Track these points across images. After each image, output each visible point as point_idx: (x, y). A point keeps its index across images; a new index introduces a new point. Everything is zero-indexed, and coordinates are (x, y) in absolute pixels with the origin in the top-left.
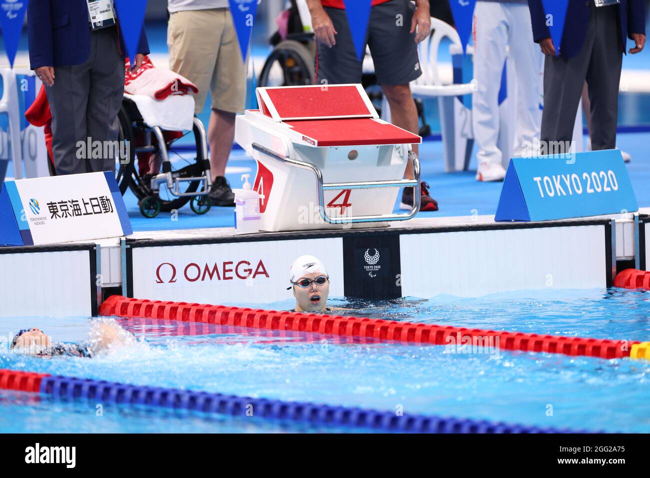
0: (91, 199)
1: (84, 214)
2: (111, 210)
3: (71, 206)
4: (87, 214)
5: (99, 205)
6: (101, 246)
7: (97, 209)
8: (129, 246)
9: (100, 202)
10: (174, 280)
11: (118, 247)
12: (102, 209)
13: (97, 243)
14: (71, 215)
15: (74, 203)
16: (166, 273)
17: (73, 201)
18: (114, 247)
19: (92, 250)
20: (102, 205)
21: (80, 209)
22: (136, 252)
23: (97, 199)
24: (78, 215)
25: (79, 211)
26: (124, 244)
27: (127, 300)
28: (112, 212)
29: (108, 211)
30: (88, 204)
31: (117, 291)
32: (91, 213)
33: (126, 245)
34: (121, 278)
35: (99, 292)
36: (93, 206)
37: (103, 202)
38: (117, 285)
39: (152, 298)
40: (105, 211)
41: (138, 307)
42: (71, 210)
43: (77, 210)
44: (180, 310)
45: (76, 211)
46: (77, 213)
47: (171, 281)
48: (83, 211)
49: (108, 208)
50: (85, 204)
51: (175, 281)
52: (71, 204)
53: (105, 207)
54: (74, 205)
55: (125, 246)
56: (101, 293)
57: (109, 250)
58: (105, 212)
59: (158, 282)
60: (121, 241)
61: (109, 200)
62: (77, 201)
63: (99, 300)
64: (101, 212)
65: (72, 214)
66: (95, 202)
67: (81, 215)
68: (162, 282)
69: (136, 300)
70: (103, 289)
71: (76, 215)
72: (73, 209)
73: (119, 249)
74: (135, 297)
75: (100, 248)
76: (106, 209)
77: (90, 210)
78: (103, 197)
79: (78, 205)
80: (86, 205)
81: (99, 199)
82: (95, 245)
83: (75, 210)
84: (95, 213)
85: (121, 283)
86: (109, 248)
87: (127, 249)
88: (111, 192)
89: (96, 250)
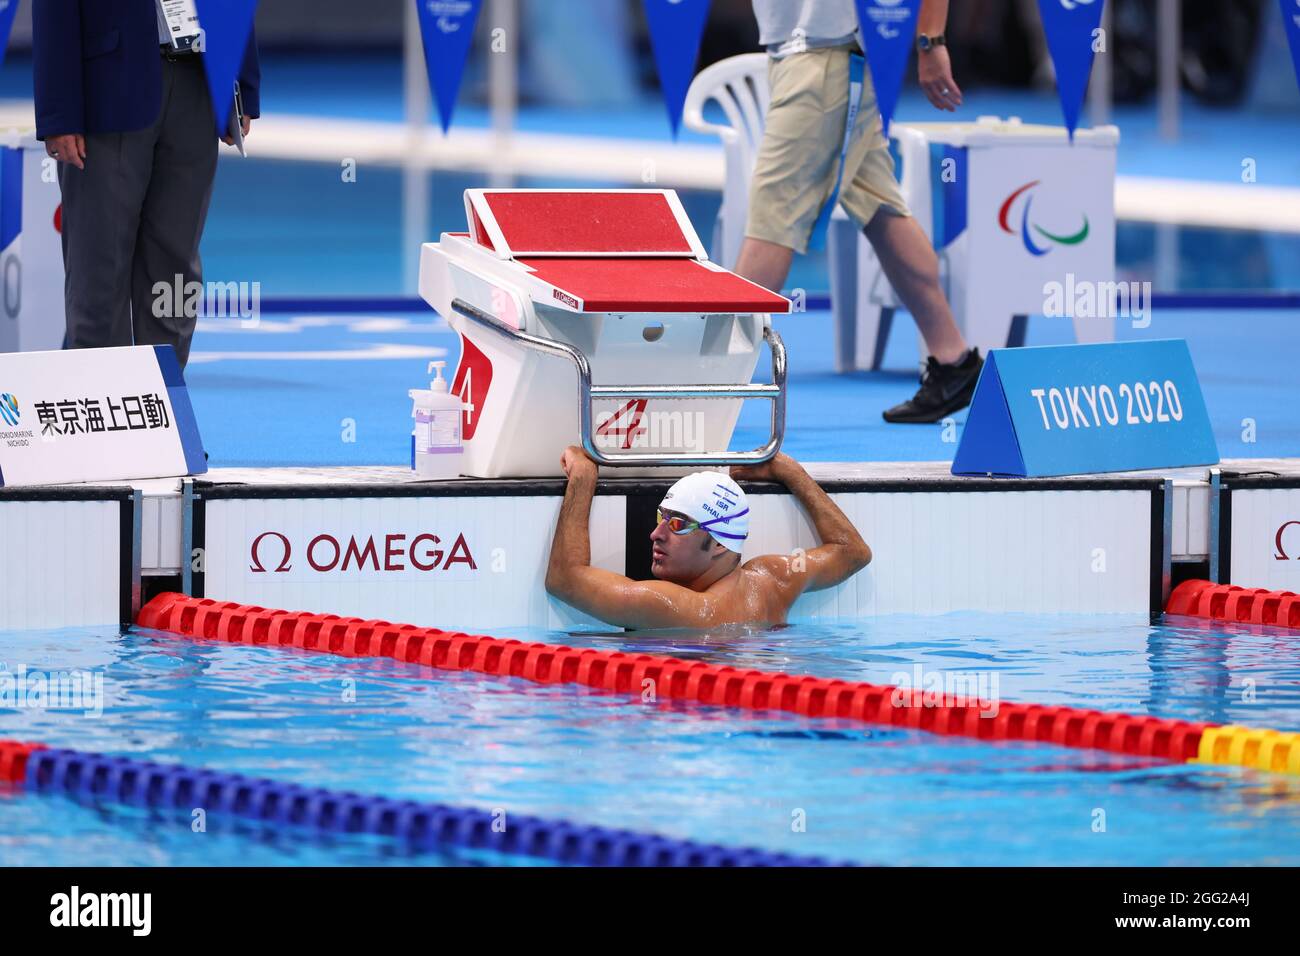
0: (124, 399)
1: (110, 429)
2: (165, 422)
3: (83, 412)
4: (116, 428)
5: (140, 412)
6: (144, 493)
7: (136, 420)
8: (199, 496)
9: (143, 405)
10: (285, 567)
11: (177, 497)
12: (147, 419)
13: (135, 486)
14: (82, 430)
15: (89, 406)
16: (271, 552)
17: (87, 402)
18: (169, 497)
19: (127, 501)
20: (147, 411)
21: (101, 419)
22: (213, 507)
23: (136, 398)
24: (98, 429)
25: (99, 422)
26: (189, 492)
27: (192, 602)
28: (167, 426)
29: (159, 425)
30: (118, 408)
31: (171, 584)
32: (125, 428)
33: (194, 492)
34: (182, 559)
35: (137, 585)
36: (128, 413)
37: (150, 406)
38: (173, 573)
39: (246, 600)
40: (152, 424)
41: (213, 618)
42: (82, 420)
43: (96, 419)
44: (300, 628)
45: (94, 422)
46: (95, 427)
47: (280, 569)
48: (108, 423)
49: (159, 418)
50: (112, 408)
51: (287, 570)
52: (83, 408)
53: (153, 416)
54: (90, 410)
55: (191, 496)
56: (140, 587)
57: (160, 503)
58: (151, 427)
59: (254, 570)
60: (183, 484)
61: (162, 402)
62: (97, 402)
63: (136, 598)
64: (144, 426)
65: (84, 427)
66: (132, 406)
67: (103, 429)
68: (261, 569)
69: (210, 602)
70: (144, 579)
71: (93, 430)
72: (88, 417)
73: (180, 500)
74: (208, 595)
75: (141, 497)
76: (154, 421)
77: (122, 420)
78: (151, 395)
79: (98, 409)
80: (114, 411)
81: (141, 400)
82: (132, 492)
83: (91, 419)
84: (132, 427)
85: (180, 569)
86: (160, 498)
87: (195, 502)
88: (167, 386)
89: (133, 501)
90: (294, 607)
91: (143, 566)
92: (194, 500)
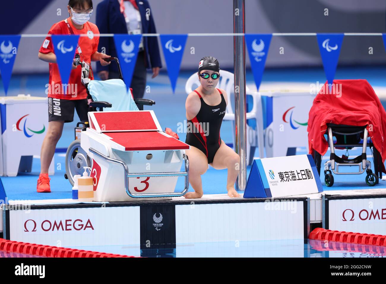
0: (301, 171)
1: (298, 180)
2: (311, 177)
3: (291, 175)
4: (299, 179)
5: (305, 174)
6: (310, 199)
7: (304, 177)
8: (327, 199)
9: (305, 172)
10: (353, 219)
11: (320, 199)
12: (307, 176)
13: (308, 196)
15: (292, 173)
16: (348, 215)
17: (292, 172)
18: (318, 200)
19: (305, 201)
20: (307, 174)
21: (295, 177)
22: (331, 202)
23: (304, 170)
24: (295, 180)
25: (295, 178)
26: (324, 198)
27: (325, 231)
28: (312, 178)
29: (310, 178)
30: (299, 173)
31: (319, 225)
32: (301, 179)
33: (325, 198)
34: (322, 218)
35: (309, 226)
36: (302, 175)
37: (307, 172)
38: (320, 222)
39: (340, 230)
40: (308, 178)
41: (331, 235)
42: (291, 177)
43: (294, 177)
44: (356, 237)
45: (294, 178)
46: (294, 179)
47: (351, 220)
48: (297, 178)
49: (310, 176)
50: (298, 173)
51: (353, 220)
52: (290, 173)
53: (308, 176)
54: (292, 174)
55: (325, 199)
56: (310, 226)
57: (315, 201)
58: (308, 179)
59: (343, 221)
60: (322, 196)
61: (310, 171)
62: (294, 172)
63: (309, 230)
64: (306, 179)
65: (291, 179)
66: (303, 172)
67: (296, 180)
68: (346, 220)
69: (330, 231)
70: (311, 224)
71: (294, 180)
72: (292, 176)
73: (321, 200)
74: (330, 229)
75: (310, 200)
76: (309, 177)
77: (301, 178)
78: (307, 169)
79: (294, 174)
80: (298, 174)
81: (305, 171)
82: (307, 198)
83: (293, 177)
84: (303, 179)
85: (322, 221)
86: (315, 200)
87: (326, 201)
88: (311, 166)
89: (307, 201)
90: (355, 231)
91: (310, 220)
92: (325, 200)
